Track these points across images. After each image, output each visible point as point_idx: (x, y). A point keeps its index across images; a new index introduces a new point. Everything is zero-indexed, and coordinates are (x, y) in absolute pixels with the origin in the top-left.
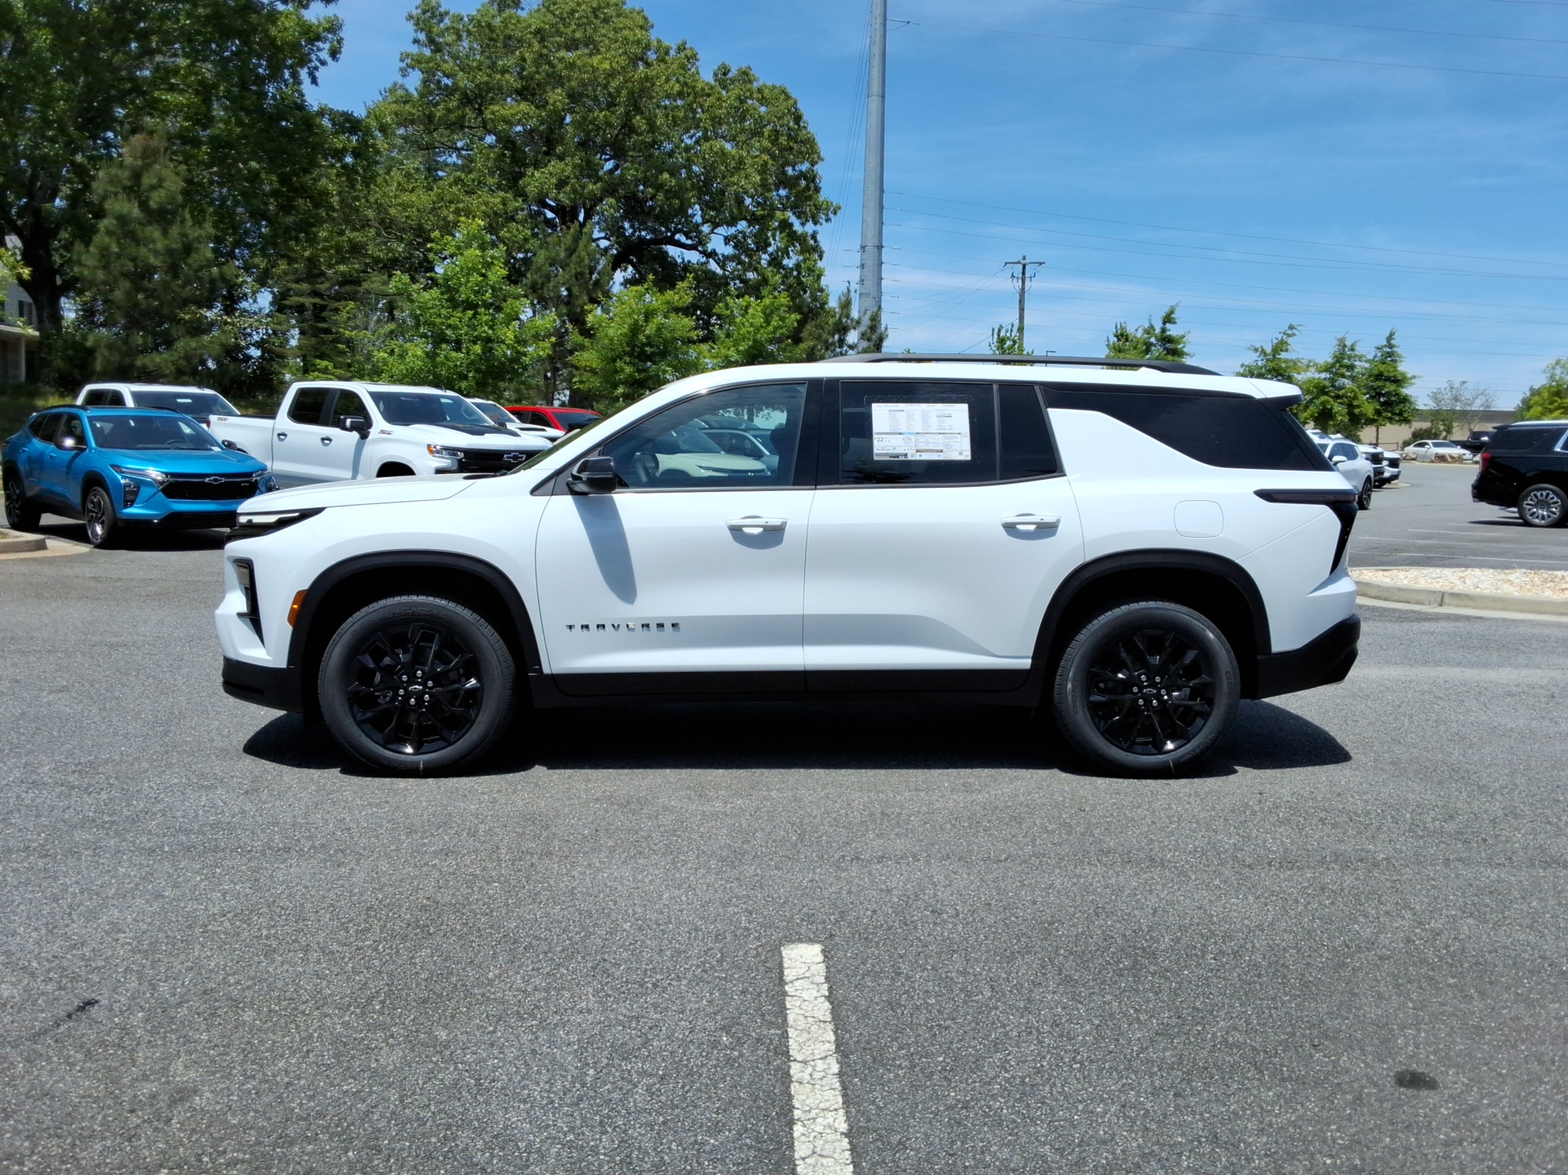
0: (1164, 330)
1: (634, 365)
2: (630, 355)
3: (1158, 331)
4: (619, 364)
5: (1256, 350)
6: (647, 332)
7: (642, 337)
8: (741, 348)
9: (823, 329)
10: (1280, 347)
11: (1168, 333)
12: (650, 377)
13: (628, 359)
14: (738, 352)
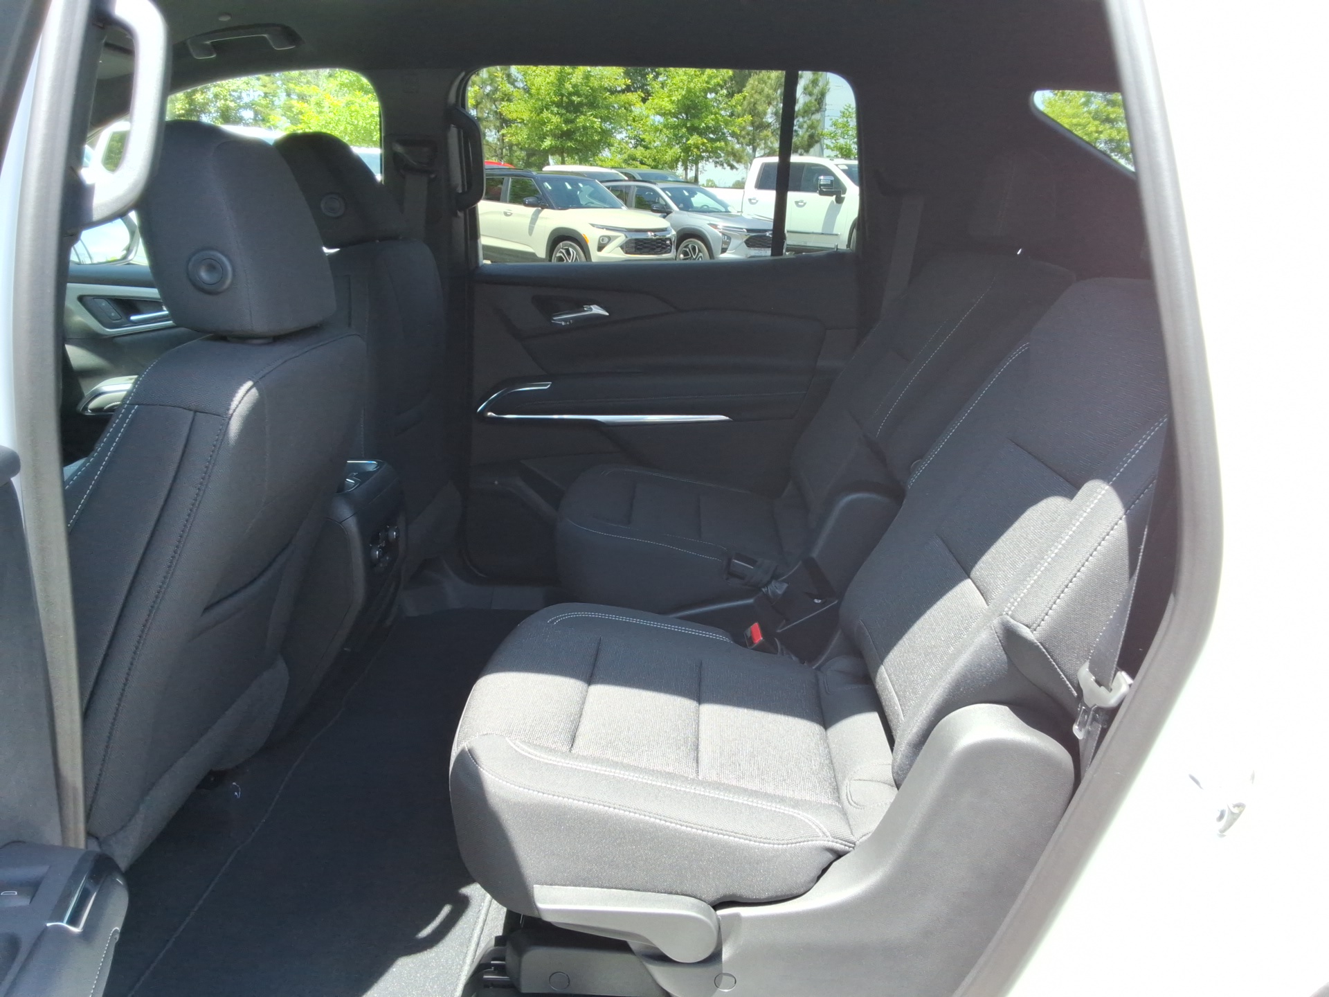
1: (561, 115)
2: (559, 105)
4: (546, 114)
6: (574, 80)
7: (568, 86)
8: (674, 98)
9: (765, 83)
12: (578, 129)
13: (555, 110)
14: (672, 102)
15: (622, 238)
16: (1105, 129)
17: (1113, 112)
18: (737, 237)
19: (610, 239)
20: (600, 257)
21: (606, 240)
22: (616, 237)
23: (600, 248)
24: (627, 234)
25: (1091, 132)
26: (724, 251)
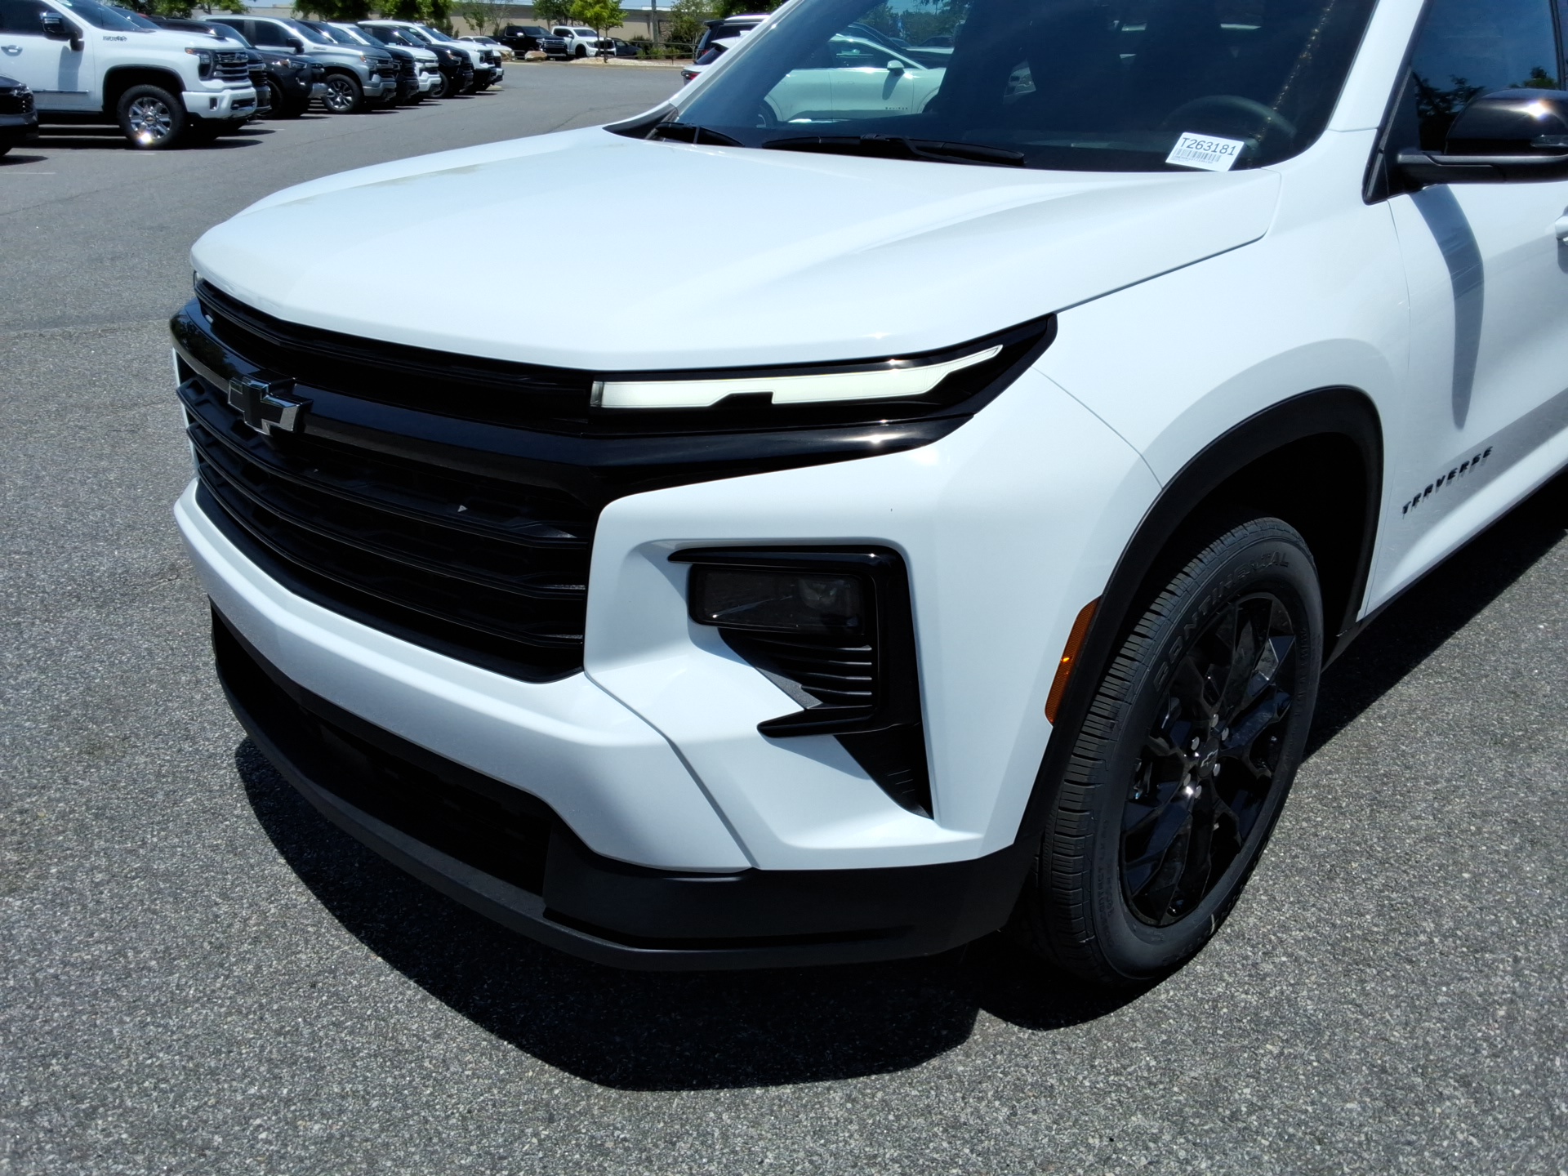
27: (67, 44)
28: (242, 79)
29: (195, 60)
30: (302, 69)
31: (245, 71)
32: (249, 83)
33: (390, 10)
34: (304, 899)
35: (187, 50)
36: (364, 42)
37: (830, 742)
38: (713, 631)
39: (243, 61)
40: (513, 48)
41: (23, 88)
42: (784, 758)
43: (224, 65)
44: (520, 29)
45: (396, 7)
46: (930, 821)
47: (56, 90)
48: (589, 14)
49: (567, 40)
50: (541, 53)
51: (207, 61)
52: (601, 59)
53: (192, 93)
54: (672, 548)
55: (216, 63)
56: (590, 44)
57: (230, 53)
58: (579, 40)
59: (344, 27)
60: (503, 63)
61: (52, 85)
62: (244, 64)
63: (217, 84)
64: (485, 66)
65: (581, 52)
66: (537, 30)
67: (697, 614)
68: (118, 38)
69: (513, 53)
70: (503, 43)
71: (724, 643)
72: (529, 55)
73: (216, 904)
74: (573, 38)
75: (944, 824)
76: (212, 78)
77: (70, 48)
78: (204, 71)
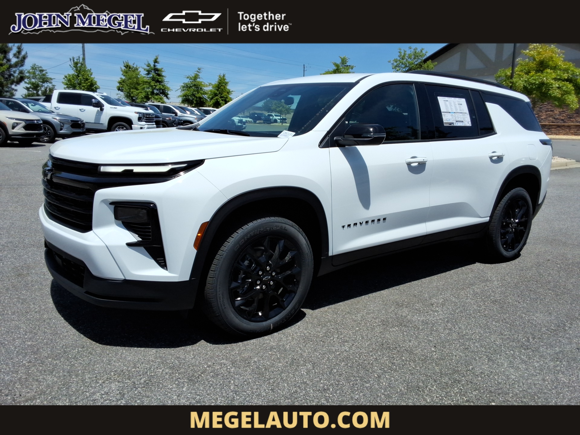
0: (155, 66)
3: (152, 66)
5: (188, 78)
10: (196, 77)
11: (156, 67)
15: (23, 124)
16: (157, 85)
17: (160, 78)
18: (66, 124)
19: (17, 124)
20: (13, 132)
21: (16, 125)
22: (20, 123)
23: (13, 127)
24: (26, 122)
25: (153, 85)
26: (61, 129)
27: (99, 109)
28: (152, 122)
29: (137, 115)
30: (175, 121)
31: (153, 120)
32: (155, 124)
33: (211, 105)
34: (52, 306)
35: (135, 112)
36: (199, 114)
37: (142, 249)
38: (120, 222)
39: (153, 117)
40: (253, 120)
41: (83, 121)
42: (131, 252)
43: (146, 118)
44: (256, 114)
45: (213, 104)
46: (167, 271)
47: (93, 122)
48: (278, 110)
49: (271, 117)
50: (262, 121)
51: (141, 116)
52: (281, 123)
53: (136, 126)
54: (111, 201)
55: (144, 116)
56: (279, 119)
57: (149, 114)
58: (275, 117)
59: (193, 109)
60: (246, 124)
61: (93, 121)
62: (153, 118)
63: (143, 123)
64: (240, 124)
65: (275, 121)
66: (262, 114)
67: (116, 218)
68: (114, 108)
69: (253, 121)
70: (250, 118)
71: (122, 225)
72: (258, 122)
73: (31, 305)
74: (273, 117)
75: (170, 272)
76: (142, 121)
77: (99, 110)
78: (140, 119)
